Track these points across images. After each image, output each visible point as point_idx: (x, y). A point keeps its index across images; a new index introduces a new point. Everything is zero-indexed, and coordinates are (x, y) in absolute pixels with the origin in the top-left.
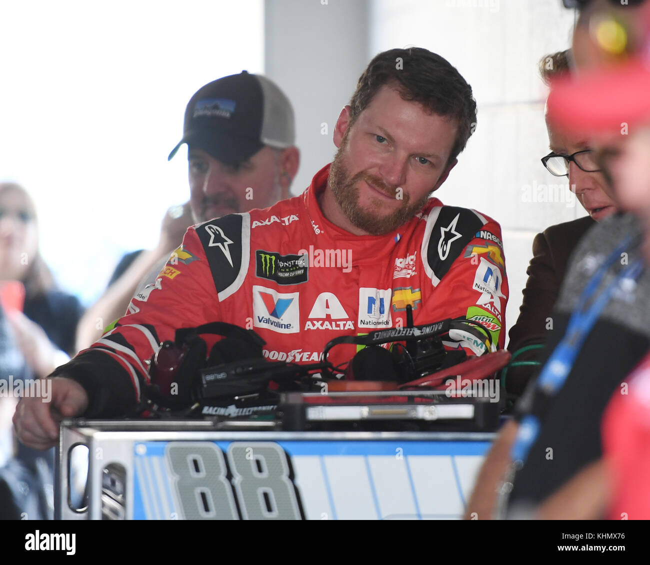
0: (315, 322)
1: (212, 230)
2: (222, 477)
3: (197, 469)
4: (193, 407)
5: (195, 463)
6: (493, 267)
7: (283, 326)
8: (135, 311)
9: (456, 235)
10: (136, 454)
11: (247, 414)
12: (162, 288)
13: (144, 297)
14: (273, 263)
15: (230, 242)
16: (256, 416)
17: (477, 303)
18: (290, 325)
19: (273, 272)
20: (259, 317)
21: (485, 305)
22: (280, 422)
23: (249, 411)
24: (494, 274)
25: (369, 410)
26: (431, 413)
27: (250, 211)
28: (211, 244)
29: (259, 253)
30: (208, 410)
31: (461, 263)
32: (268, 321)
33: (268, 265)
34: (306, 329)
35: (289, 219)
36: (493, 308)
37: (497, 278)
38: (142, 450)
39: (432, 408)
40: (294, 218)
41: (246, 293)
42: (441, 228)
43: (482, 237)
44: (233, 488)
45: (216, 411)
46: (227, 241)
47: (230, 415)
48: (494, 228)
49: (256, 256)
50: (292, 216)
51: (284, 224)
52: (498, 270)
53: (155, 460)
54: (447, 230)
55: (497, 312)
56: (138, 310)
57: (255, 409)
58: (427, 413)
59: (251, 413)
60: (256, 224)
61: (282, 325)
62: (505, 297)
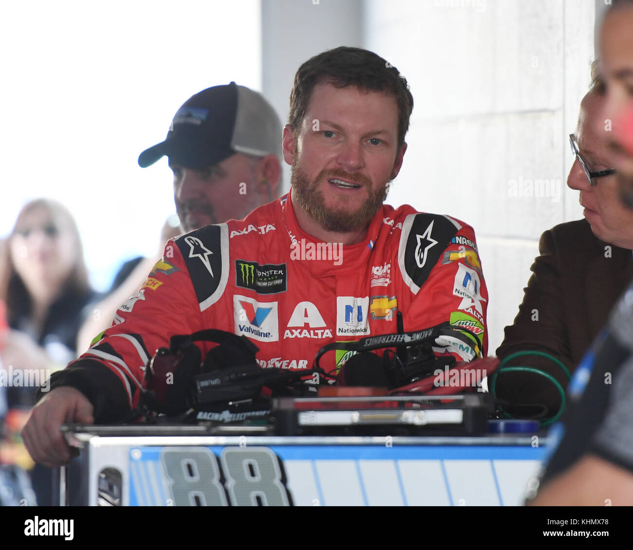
0: (294, 331)
1: (191, 241)
2: (216, 481)
3: (191, 474)
4: (188, 412)
5: (189, 467)
6: (471, 272)
7: (263, 334)
8: (120, 322)
9: (432, 242)
10: (131, 459)
11: (241, 419)
12: (145, 298)
13: (128, 308)
14: (252, 272)
15: (210, 252)
16: (249, 422)
17: (459, 308)
18: (269, 333)
19: (253, 282)
20: (240, 326)
21: (467, 309)
22: (272, 427)
23: (243, 416)
24: (473, 278)
25: (360, 415)
26: (420, 418)
27: (227, 222)
28: (191, 255)
29: (238, 262)
30: (203, 416)
31: (438, 270)
32: (249, 330)
33: (248, 274)
34: (285, 338)
35: (265, 229)
36: (475, 312)
37: (476, 282)
38: (137, 455)
39: (422, 413)
40: (271, 228)
41: (227, 302)
42: (417, 235)
43: (457, 242)
44: (227, 492)
45: (210, 416)
46: (206, 252)
47: (224, 420)
48: (468, 232)
49: (236, 266)
50: (269, 226)
51: (260, 233)
52: (476, 274)
53: (150, 464)
54: (423, 237)
55: (479, 316)
56: (123, 320)
57: (249, 414)
58: (417, 418)
59: (244, 418)
60: (234, 233)
61: (261, 333)
62: (485, 300)
